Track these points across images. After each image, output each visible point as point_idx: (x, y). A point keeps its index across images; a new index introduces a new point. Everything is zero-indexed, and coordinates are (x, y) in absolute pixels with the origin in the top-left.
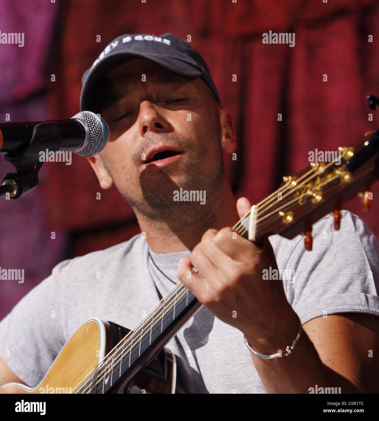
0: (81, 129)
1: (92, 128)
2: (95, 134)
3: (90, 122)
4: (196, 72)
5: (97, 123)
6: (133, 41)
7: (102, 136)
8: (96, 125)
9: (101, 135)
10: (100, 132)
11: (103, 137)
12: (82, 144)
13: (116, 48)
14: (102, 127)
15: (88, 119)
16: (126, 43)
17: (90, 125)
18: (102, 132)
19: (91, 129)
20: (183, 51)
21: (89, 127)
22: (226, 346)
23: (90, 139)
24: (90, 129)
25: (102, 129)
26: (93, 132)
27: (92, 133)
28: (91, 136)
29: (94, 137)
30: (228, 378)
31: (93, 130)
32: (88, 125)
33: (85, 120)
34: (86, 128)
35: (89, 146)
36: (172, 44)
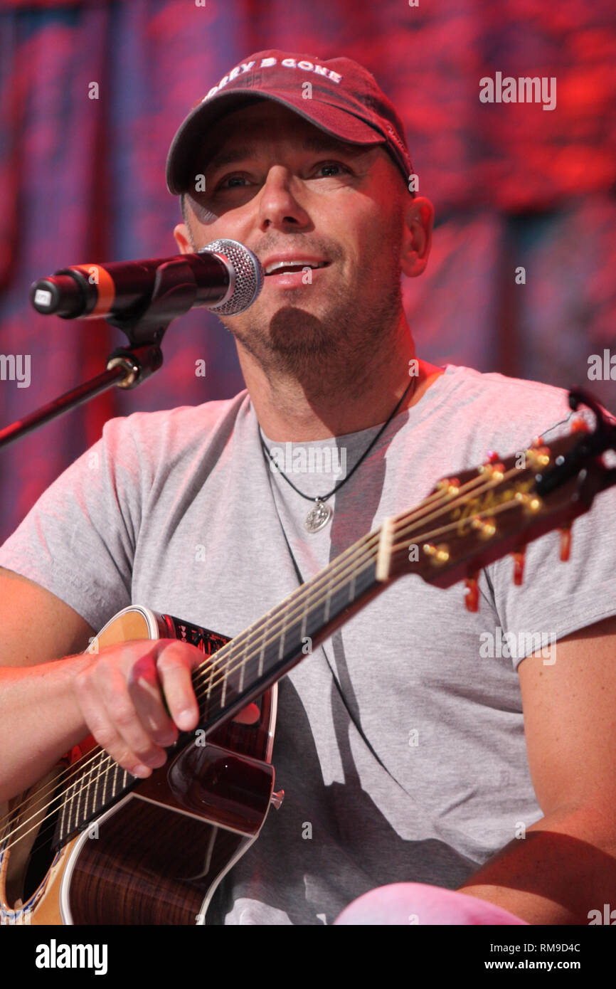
0: (224, 269)
1: (239, 269)
2: (243, 279)
3: (235, 259)
4: (376, 138)
5: (247, 260)
6: (279, 64)
7: (255, 281)
8: (245, 264)
9: (253, 281)
10: (252, 275)
11: (257, 283)
12: (224, 295)
13: (248, 73)
14: (255, 265)
15: (231, 252)
16: (266, 69)
17: (235, 263)
18: (254, 275)
19: (237, 270)
20: (359, 98)
21: (234, 266)
22: (376, 610)
23: (236, 286)
24: (235, 270)
25: (255, 269)
26: (242, 275)
27: (239, 277)
28: (237, 282)
29: (242, 283)
30: (376, 664)
31: (240, 272)
32: (233, 263)
33: (226, 255)
34: (230, 268)
35: (235, 298)
36: (342, 80)
